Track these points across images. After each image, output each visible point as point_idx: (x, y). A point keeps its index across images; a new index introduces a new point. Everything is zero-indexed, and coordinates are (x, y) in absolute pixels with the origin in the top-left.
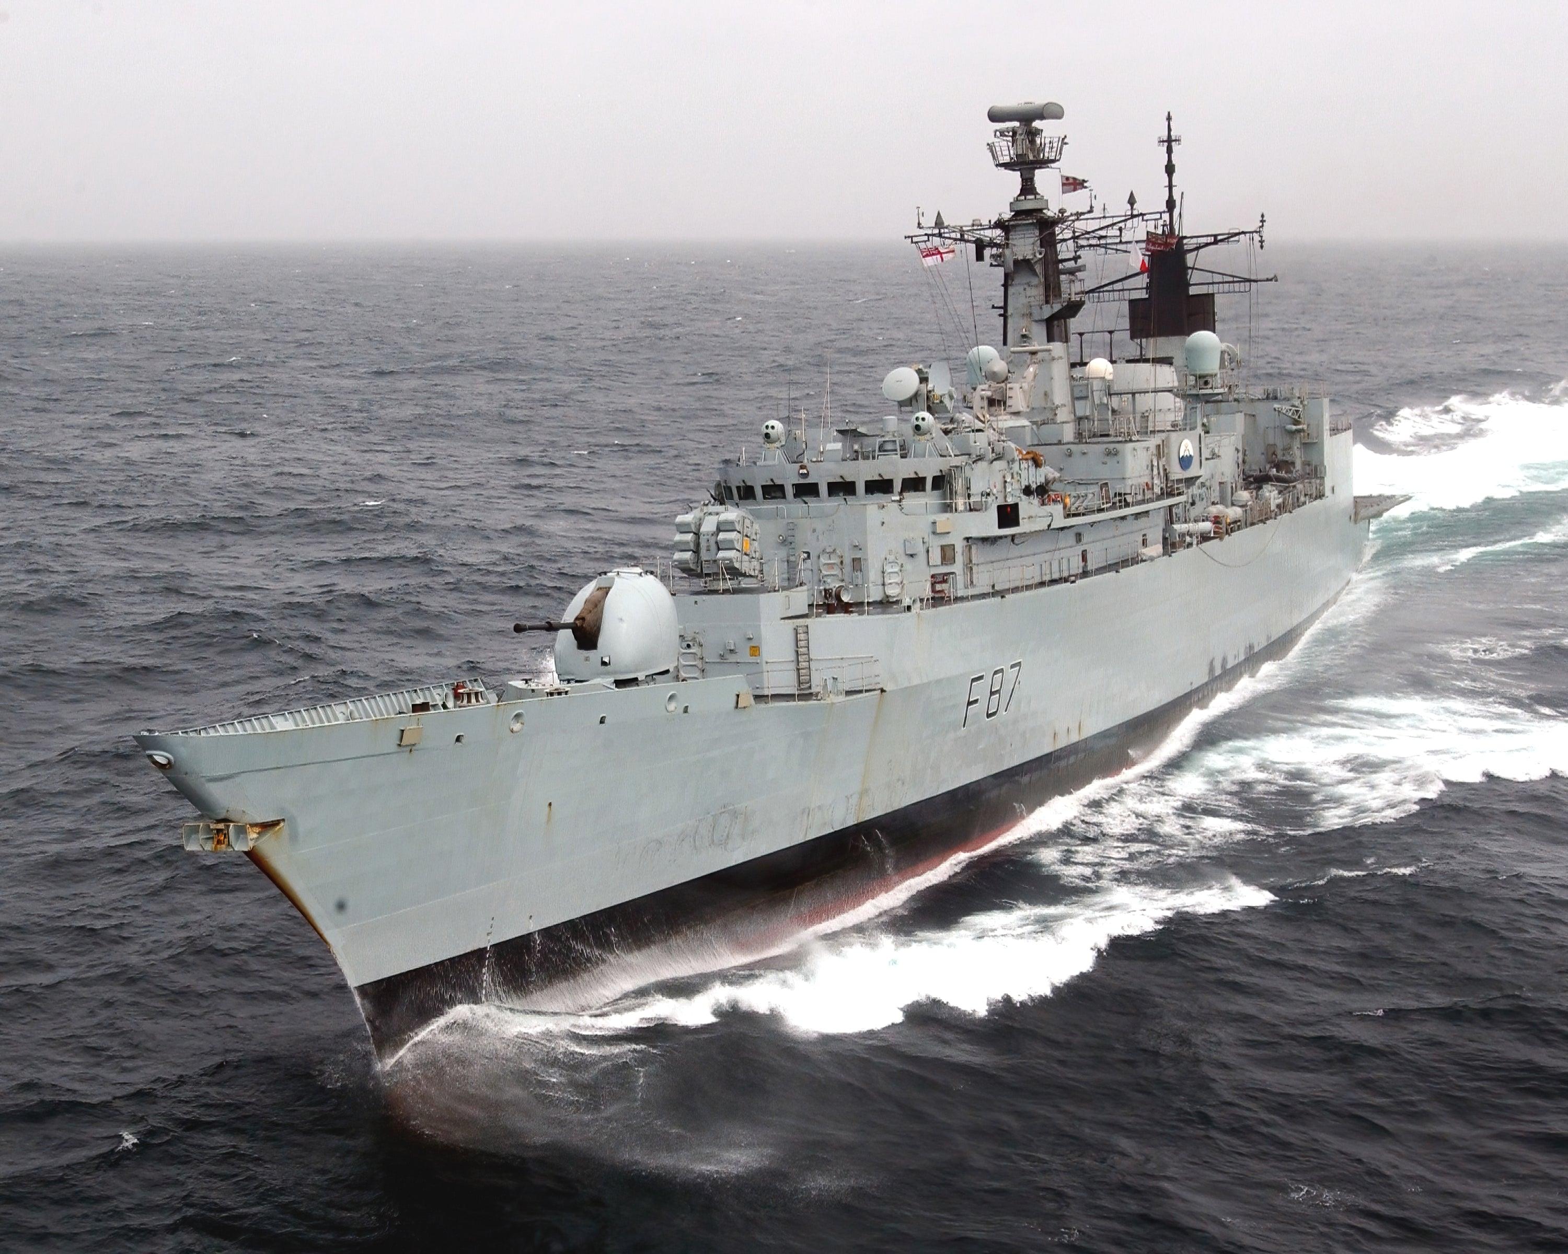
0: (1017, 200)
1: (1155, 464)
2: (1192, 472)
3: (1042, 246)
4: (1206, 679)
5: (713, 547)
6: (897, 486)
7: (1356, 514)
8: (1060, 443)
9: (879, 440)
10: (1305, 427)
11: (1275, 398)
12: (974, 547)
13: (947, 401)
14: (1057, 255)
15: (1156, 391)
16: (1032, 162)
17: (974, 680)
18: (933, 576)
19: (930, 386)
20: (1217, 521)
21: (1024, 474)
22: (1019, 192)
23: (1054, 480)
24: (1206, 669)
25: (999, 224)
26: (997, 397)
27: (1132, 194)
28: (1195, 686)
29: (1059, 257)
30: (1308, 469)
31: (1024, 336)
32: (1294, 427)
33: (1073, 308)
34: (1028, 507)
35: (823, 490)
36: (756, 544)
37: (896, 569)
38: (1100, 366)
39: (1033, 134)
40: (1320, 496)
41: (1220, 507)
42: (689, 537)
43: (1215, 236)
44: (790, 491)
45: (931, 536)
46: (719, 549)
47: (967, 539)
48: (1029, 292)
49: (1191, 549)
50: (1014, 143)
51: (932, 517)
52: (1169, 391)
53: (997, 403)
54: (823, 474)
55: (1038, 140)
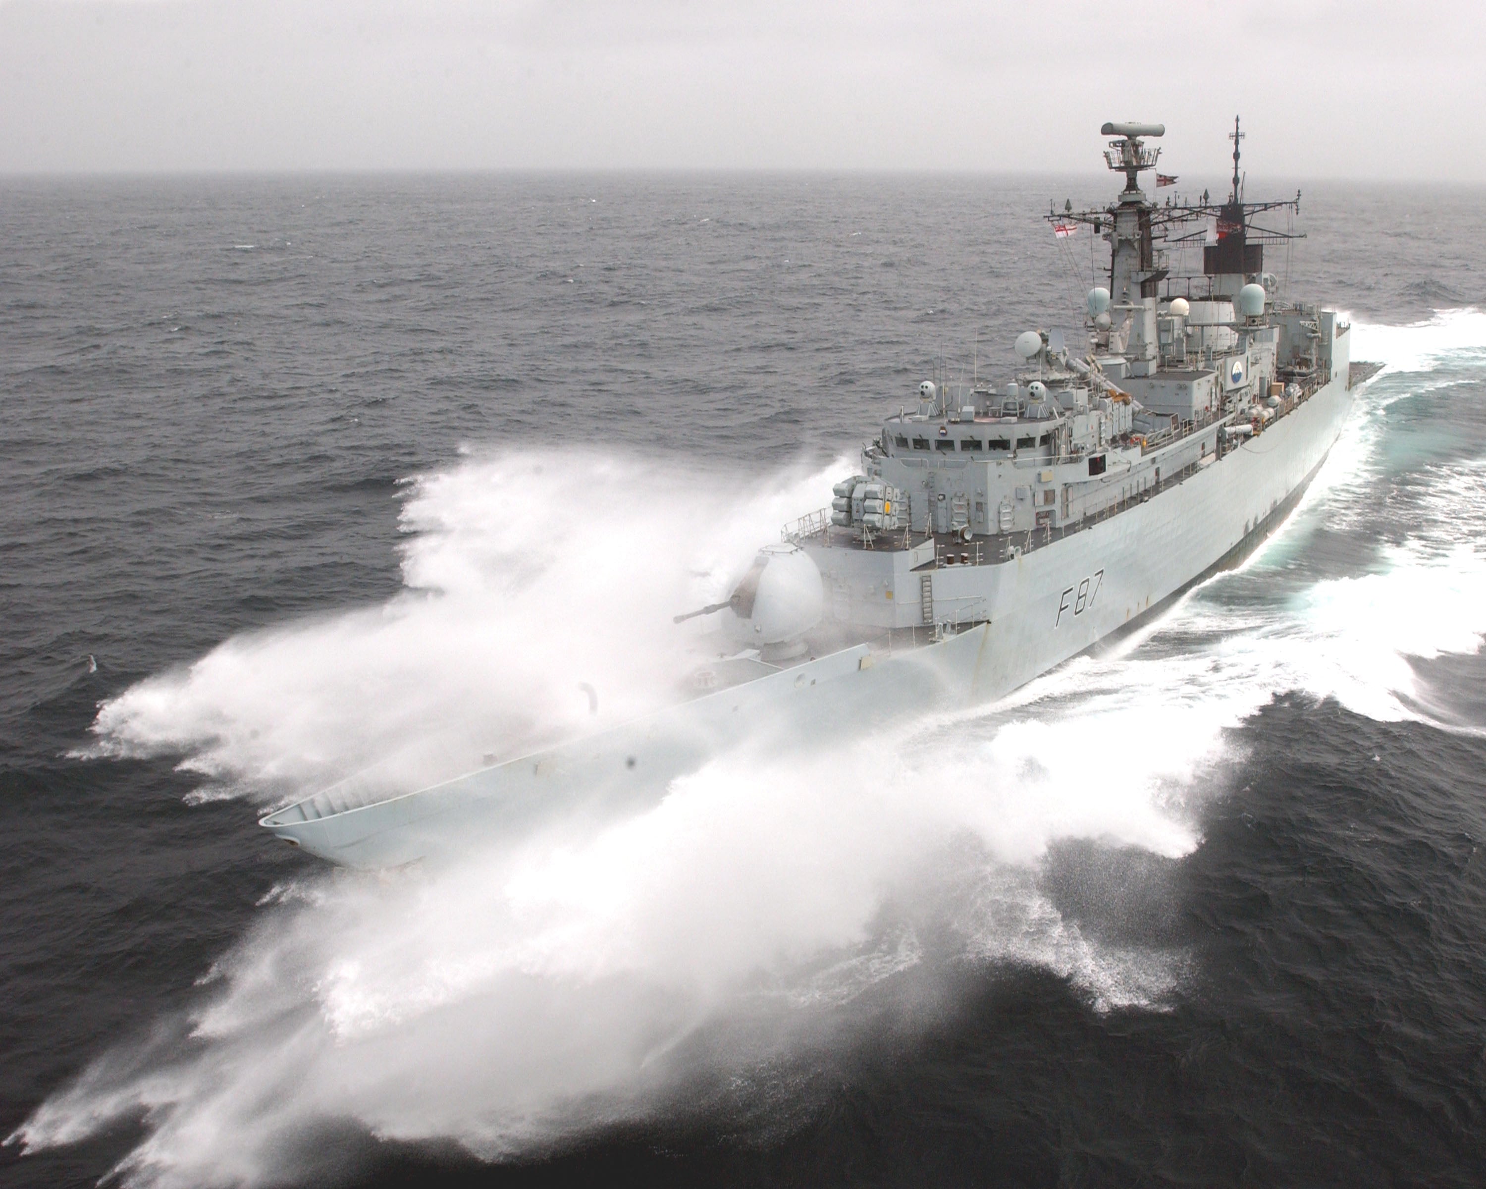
0: (1123, 193)
1: (1214, 391)
3: (1140, 228)
4: (1242, 537)
5: (862, 511)
6: (1013, 444)
8: (1146, 377)
9: (1004, 400)
10: (1320, 335)
11: (1301, 314)
12: (1070, 490)
13: (1061, 356)
14: (1151, 233)
15: (1218, 325)
16: (1135, 166)
17: (1065, 593)
18: (1037, 514)
19: (1049, 348)
20: (1256, 421)
21: (1116, 413)
22: (1125, 188)
23: (1139, 414)
24: (1242, 530)
25: (1110, 211)
26: (1102, 342)
28: (1234, 545)
29: (1153, 236)
30: (1320, 363)
31: (1124, 294)
32: (1312, 335)
33: (1161, 274)
34: (1113, 456)
35: (958, 445)
36: (896, 506)
37: (1009, 510)
38: (1181, 304)
39: (1136, 146)
40: (1328, 381)
41: (1259, 407)
42: (844, 501)
43: (1266, 205)
44: (933, 445)
45: (1037, 484)
46: (865, 512)
47: (1065, 484)
48: (1130, 262)
49: (1236, 450)
50: (1123, 152)
51: (1038, 470)
52: (1228, 325)
53: (1102, 347)
54: (958, 434)
55: (1140, 149)
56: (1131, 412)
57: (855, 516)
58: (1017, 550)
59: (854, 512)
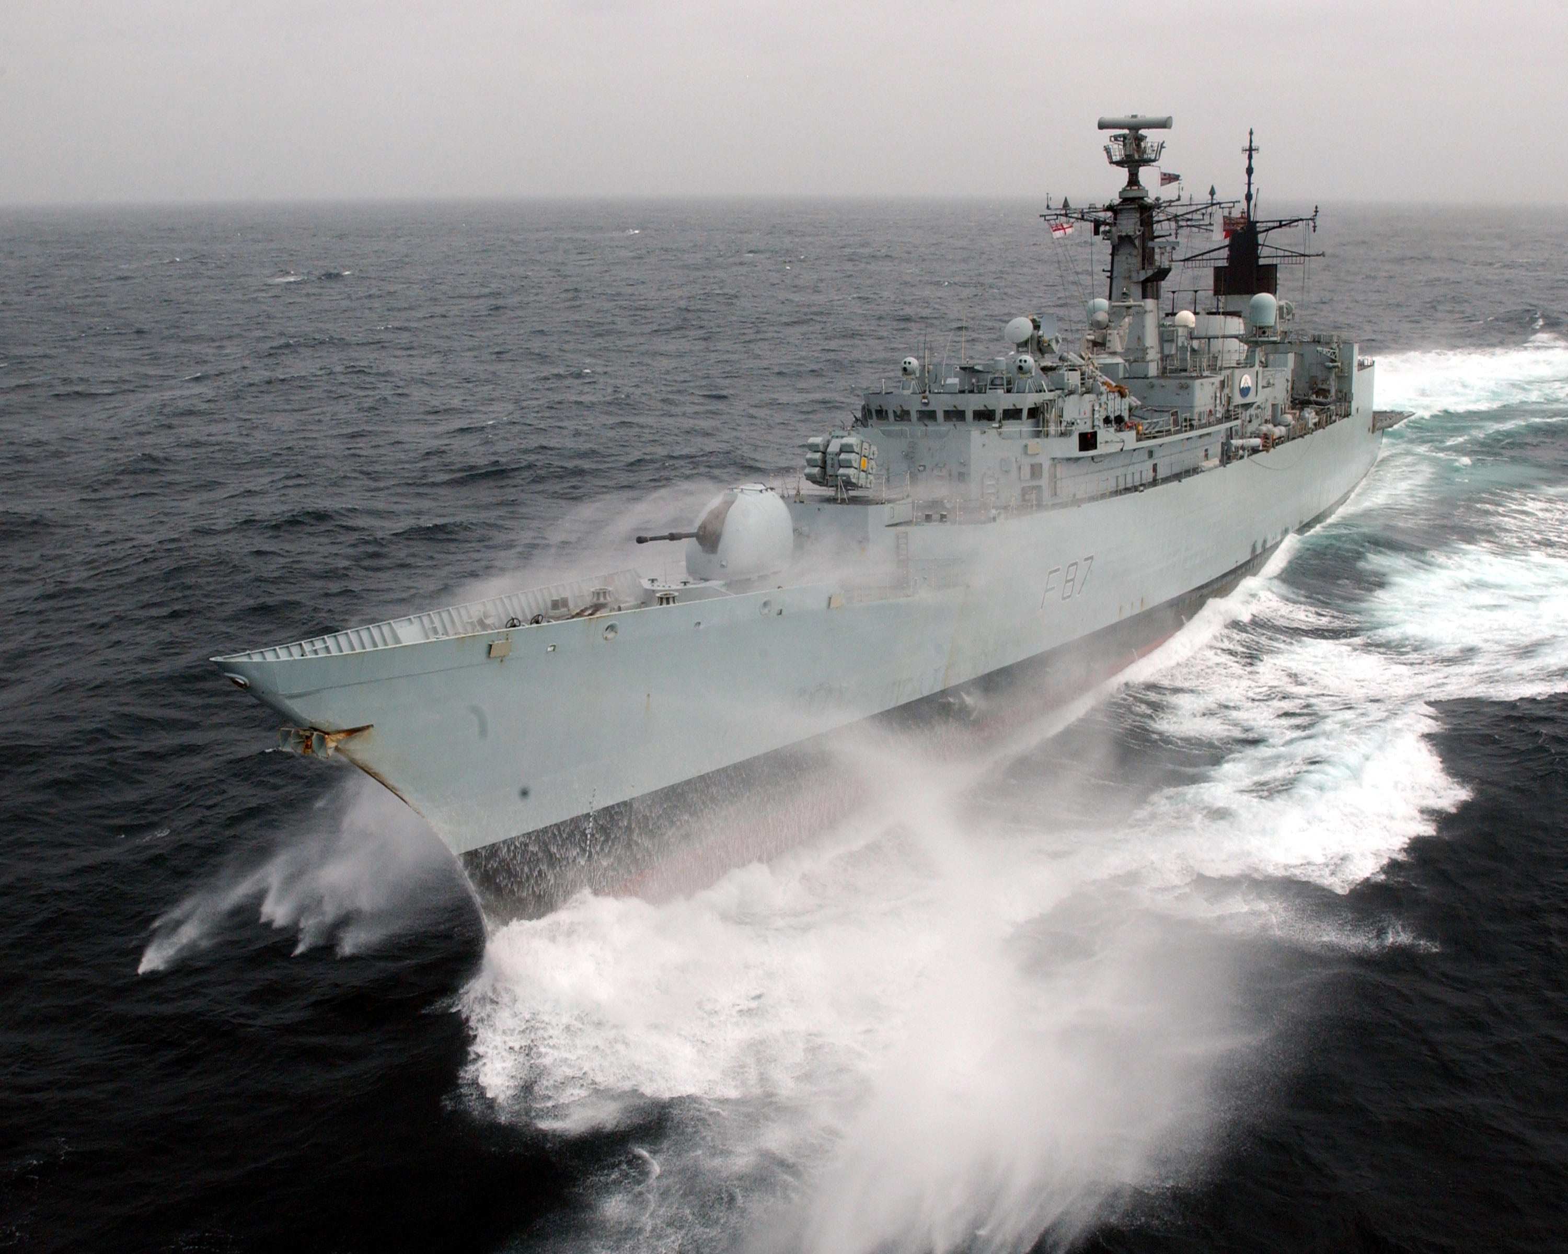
0: (1124, 190)
1: (1218, 395)
2: (1249, 399)
3: (1141, 225)
4: (1248, 558)
5: (836, 465)
6: (999, 415)
7: (1374, 426)
8: (1146, 377)
9: (990, 376)
10: (1339, 364)
11: (1319, 342)
12: (1058, 465)
13: (1054, 345)
14: (1153, 233)
15: (1224, 337)
16: (1137, 161)
17: (1051, 573)
18: (1023, 489)
19: (1041, 333)
20: (1266, 437)
21: (1110, 403)
22: (1126, 184)
23: (1137, 407)
24: (1249, 550)
25: (1110, 208)
26: (1099, 340)
27: (1213, 188)
28: (1239, 564)
29: (1155, 234)
30: (1340, 395)
31: (1124, 294)
32: (1331, 364)
33: (1163, 273)
34: (1105, 435)
35: (940, 415)
36: (873, 462)
37: (993, 482)
38: (1186, 316)
39: (1139, 139)
40: (1347, 415)
41: (1270, 426)
42: (818, 456)
43: (1281, 221)
44: (914, 416)
45: (1024, 457)
46: (841, 467)
47: (1054, 459)
48: (1130, 260)
49: (1242, 461)
50: (1124, 145)
51: (1024, 442)
52: (1236, 337)
53: (1099, 345)
54: (940, 404)
55: (1143, 144)
56: (1127, 407)
57: (830, 471)
58: (999, 514)
59: (829, 469)
